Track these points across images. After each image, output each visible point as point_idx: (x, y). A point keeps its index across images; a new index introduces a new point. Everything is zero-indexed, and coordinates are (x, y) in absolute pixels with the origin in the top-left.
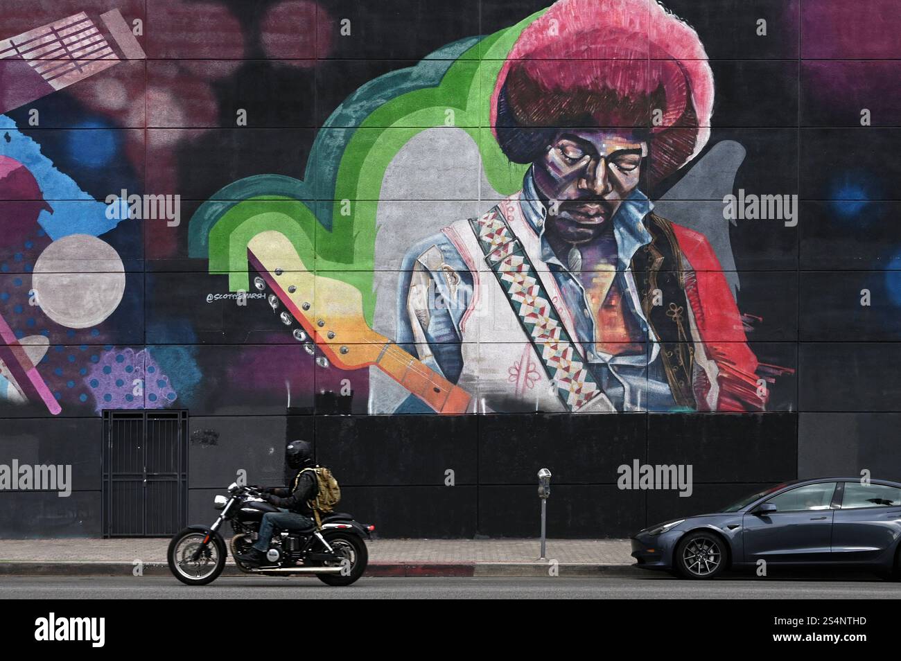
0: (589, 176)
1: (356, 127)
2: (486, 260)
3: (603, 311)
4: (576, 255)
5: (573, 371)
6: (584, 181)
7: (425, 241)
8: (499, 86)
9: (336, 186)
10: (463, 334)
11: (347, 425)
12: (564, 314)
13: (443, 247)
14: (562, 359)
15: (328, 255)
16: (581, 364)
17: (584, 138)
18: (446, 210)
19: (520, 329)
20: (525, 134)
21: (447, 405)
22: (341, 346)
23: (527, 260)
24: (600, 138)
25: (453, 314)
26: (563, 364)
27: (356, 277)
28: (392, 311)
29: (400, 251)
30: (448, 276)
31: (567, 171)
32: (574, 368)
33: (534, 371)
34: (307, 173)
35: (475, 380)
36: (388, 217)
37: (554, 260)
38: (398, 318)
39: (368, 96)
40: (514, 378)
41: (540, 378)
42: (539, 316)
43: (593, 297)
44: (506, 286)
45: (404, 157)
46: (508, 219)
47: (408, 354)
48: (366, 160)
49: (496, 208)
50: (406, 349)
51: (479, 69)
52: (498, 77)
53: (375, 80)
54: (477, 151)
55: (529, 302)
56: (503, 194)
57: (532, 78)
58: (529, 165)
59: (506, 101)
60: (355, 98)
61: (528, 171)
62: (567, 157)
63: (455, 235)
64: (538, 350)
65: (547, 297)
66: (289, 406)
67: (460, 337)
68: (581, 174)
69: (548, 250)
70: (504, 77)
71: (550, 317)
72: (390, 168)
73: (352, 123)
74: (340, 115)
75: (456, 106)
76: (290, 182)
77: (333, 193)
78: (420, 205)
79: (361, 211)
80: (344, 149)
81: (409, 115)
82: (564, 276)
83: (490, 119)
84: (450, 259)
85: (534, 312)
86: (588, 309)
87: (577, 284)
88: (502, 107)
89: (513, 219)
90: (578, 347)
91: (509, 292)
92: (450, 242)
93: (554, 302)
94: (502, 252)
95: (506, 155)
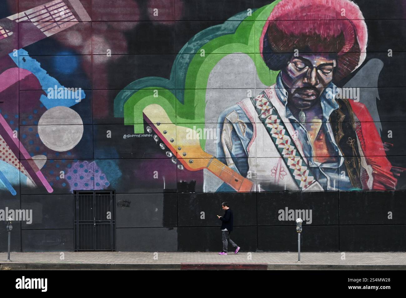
0: (308, 76)
1: (195, 54)
2: (259, 117)
3: (316, 142)
4: (302, 114)
5: (302, 171)
6: (306, 79)
7: (229, 108)
8: (264, 33)
9: (186, 82)
10: (248, 153)
11: (193, 197)
12: (298, 143)
14: (297, 165)
15: (182, 115)
16: (306, 167)
17: (305, 58)
18: (238, 94)
19: (276, 151)
20: (277, 56)
21: (241, 188)
22: (189, 159)
23: (279, 117)
24: (313, 58)
25: (244, 144)
26: (298, 167)
27: (196, 126)
28: (214, 143)
29: (217, 113)
30: (241, 125)
31: (298, 74)
32: (303, 169)
33: (283, 171)
34: (171, 76)
35: (255, 176)
36: (211, 97)
37: (292, 117)
38: (217, 146)
39: (200, 39)
40: (274, 174)
41: (286, 174)
42: (285, 144)
43: (311, 135)
44: (269, 130)
45: (218, 68)
46: (270, 97)
47: (222, 163)
48: (200, 69)
49: (263, 92)
50: (221, 161)
51: (254, 25)
52: (263, 29)
53: (203, 31)
54: (254, 65)
55: (280, 137)
56: (267, 85)
57: (280, 29)
58: (279, 71)
59: (268, 40)
60: (194, 40)
61: (279, 74)
62: (297, 67)
63: (244, 106)
64: (285, 160)
66: (164, 188)
67: (247, 155)
68: (304, 75)
69: (289, 112)
70: (266, 29)
71: (291, 145)
72: (211, 73)
73: (193, 52)
74: (187, 48)
75: (243, 43)
76: (163, 80)
77: (184, 85)
78: (226, 91)
79: (198, 94)
80: (189, 64)
81: (221, 47)
82: (297, 125)
83: (260, 49)
84: (242, 117)
85: (283, 142)
86: (309, 141)
87: (304, 129)
88: (265, 43)
89: (272, 97)
90: (304, 159)
91: (271, 133)
92: (242, 109)
93: (292, 137)
94: (267, 114)
95: (268, 66)
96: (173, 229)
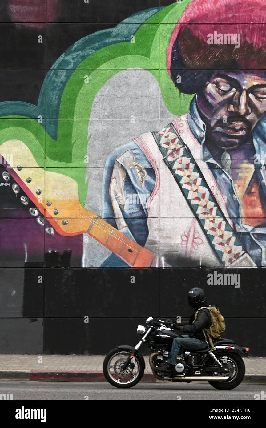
0: (235, 102)
1: (74, 69)
2: (164, 160)
3: (247, 196)
4: (227, 157)
5: (226, 238)
6: (232, 106)
7: (121, 147)
8: (173, 41)
9: (60, 109)
10: (148, 212)
11: (67, 275)
12: (219, 198)
13: (134, 152)
14: (218, 230)
15: (54, 156)
16: (231, 233)
17: (231, 77)
18: (136, 126)
19: (189, 208)
20: (191, 74)
21: (137, 262)
22: (63, 219)
23: (193, 161)
24: (243, 77)
26: (219, 232)
27: (74, 172)
28: (99, 196)
29: (104, 154)
30: (138, 171)
31: (220, 99)
32: (226, 236)
33: (198, 238)
34: (40, 100)
35: (156, 244)
36: (96, 130)
37: (212, 161)
38: (103, 200)
39: (82, 48)
40: (184, 243)
41: (202, 243)
42: (202, 199)
43: (239, 186)
44: (178, 179)
45: (107, 89)
46: (180, 132)
47: (110, 225)
48: (81, 91)
49: (171, 124)
50: (108, 222)
51: (159, 29)
52: (172, 35)
53: (87, 37)
54: (158, 85)
55: (195, 189)
56: (176, 115)
57: (195, 36)
58: (194, 95)
59: (178, 51)
60: (73, 49)
61: (193, 100)
62: (220, 89)
63: (142, 143)
64: (201, 223)
65: (207, 186)
66: (26, 261)
67: (146, 214)
68: (230, 101)
69: (207, 153)
70: (176, 35)
71: (209, 200)
72: (97, 97)
73: (71, 66)
74: (63, 60)
75: (143, 55)
76: (28, 106)
77: (57, 114)
78: (118, 122)
79: (77, 127)
80: (66, 84)
81: (111, 61)
82: (219, 172)
83: (167, 64)
84: (139, 160)
85: (198, 197)
86: (236, 194)
87: (228, 177)
88: (174, 55)
89: (183, 132)
90: (229, 221)
91: (181, 182)
92: (139, 148)
93: (212, 189)
94: (175, 155)
95: (178, 88)
96: (36, 320)
